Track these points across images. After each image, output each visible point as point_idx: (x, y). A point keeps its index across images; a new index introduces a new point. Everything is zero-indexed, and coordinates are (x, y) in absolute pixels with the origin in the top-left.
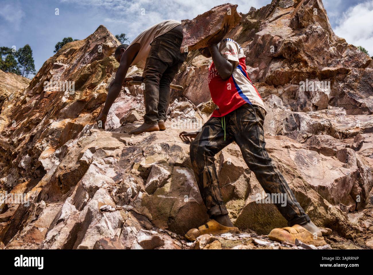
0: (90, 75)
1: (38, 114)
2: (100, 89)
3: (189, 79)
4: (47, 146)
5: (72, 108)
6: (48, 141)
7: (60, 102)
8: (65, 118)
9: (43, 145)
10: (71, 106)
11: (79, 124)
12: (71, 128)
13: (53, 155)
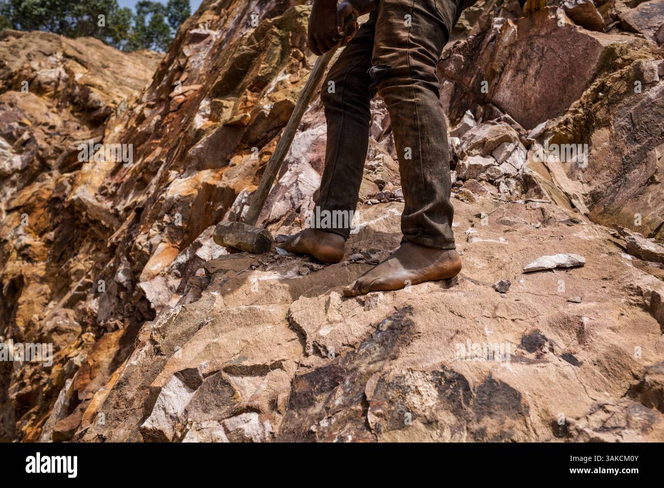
0: (255, 55)
1: (158, 151)
2: (276, 90)
3: (502, 52)
4: (162, 241)
5: (214, 144)
6: (162, 230)
7: (191, 127)
8: (199, 168)
9: (152, 241)
10: (210, 140)
11: (228, 188)
12: (210, 197)
13: (172, 267)
